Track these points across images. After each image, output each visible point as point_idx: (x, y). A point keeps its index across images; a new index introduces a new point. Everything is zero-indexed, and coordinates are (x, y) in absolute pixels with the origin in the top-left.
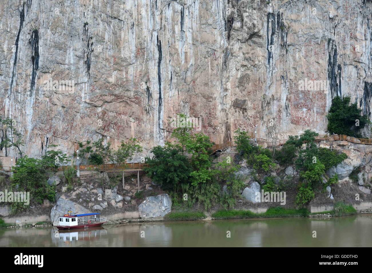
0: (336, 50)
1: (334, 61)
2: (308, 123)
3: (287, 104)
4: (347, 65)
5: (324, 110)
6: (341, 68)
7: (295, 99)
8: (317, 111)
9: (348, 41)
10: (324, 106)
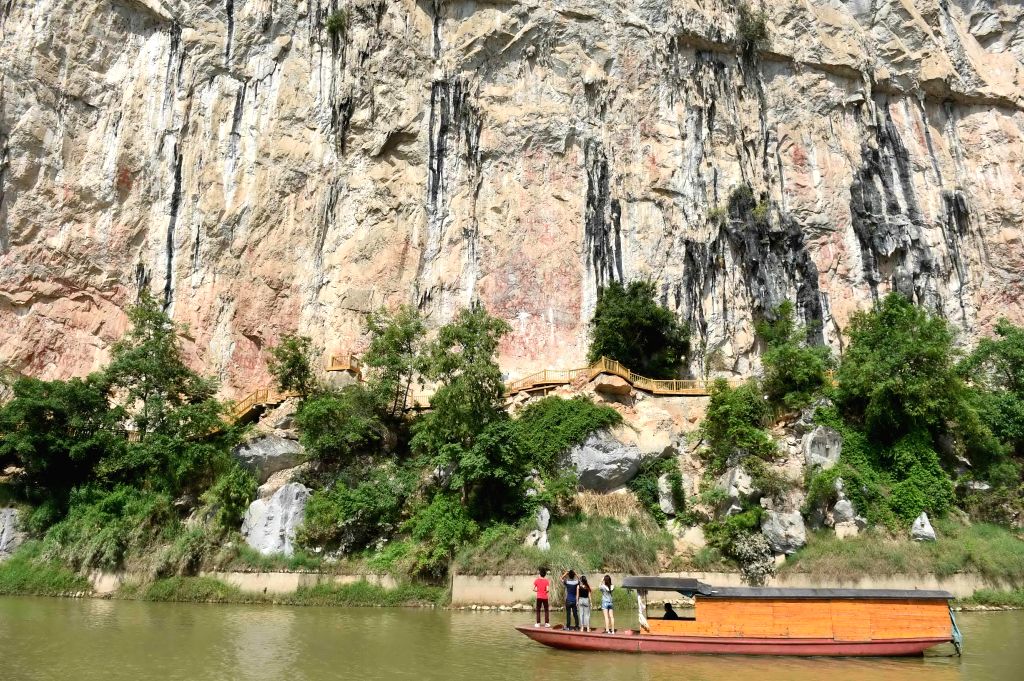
0: (604, 167)
1: (600, 192)
2: (533, 350)
3: (475, 300)
4: (635, 200)
5: (577, 316)
6: (619, 208)
7: (497, 285)
8: (556, 319)
9: (636, 143)
10: (576, 307)
